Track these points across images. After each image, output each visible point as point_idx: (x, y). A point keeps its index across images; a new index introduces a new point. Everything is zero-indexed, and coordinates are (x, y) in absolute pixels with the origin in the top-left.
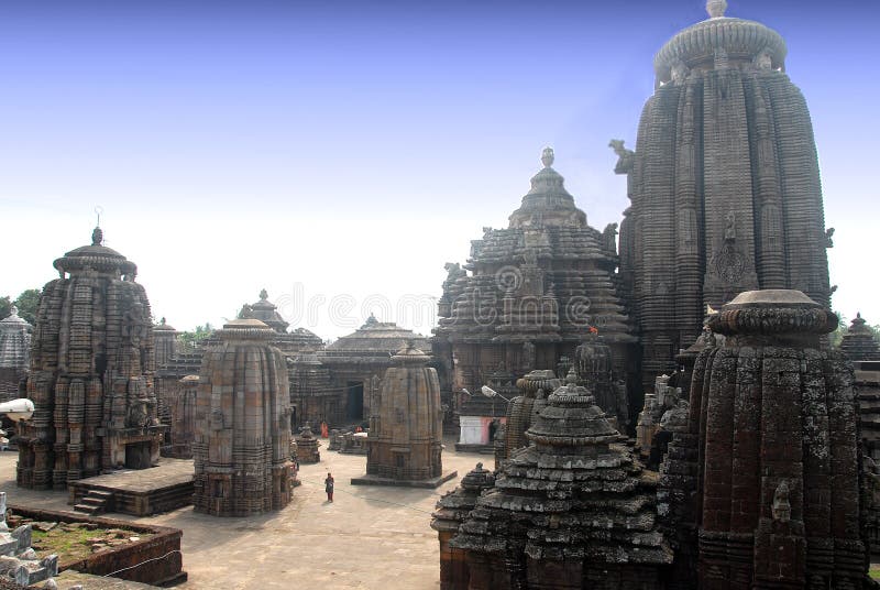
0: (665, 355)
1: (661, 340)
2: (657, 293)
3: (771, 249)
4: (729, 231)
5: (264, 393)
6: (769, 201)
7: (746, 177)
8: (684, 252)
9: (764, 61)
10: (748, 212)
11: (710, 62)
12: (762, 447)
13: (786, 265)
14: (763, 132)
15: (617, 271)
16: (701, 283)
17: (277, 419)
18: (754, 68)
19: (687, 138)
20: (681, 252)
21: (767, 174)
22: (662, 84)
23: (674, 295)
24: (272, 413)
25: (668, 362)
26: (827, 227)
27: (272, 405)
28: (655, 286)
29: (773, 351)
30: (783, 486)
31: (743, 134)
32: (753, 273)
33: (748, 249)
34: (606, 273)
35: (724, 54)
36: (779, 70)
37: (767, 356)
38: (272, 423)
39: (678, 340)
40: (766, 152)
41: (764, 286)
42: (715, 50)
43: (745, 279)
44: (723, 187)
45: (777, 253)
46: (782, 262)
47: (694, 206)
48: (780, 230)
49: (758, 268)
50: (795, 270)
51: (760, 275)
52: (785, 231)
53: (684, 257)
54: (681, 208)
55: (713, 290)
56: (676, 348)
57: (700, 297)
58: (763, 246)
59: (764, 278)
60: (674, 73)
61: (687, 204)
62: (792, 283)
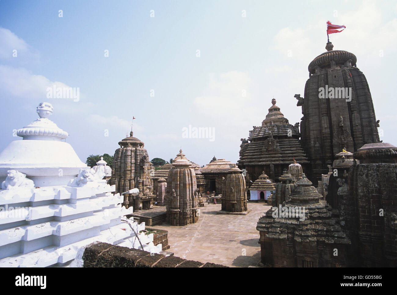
2: (316, 146)
3: (357, 129)
4: (341, 123)
5: (189, 184)
6: (355, 112)
8: (324, 131)
9: (349, 64)
10: (347, 116)
13: (363, 134)
15: (300, 139)
16: (332, 142)
17: (194, 192)
18: (345, 66)
20: (323, 131)
22: (312, 75)
23: (322, 146)
24: (192, 190)
25: (321, 170)
26: (377, 120)
27: (192, 188)
28: (315, 143)
32: (351, 137)
33: (348, 129)
34: (297, 140)
35: (334, 63)
36: (354, 66)
38: (192, 194)
39: (324, 162)
41: (355, 142)
42: (331, 62)
43: (348, 139)
44: (337, 108)
45: (359, 130)
46: (361, 133)
47: (327, 115)
48: (360, 122)
49: (353, 135)
50: (366, 136)
51: (353, 138)
52: (361, 122)
53: (325, 133)
54: (322, 116)
55: (336, 144)
56: (324, 165)
57: (332, 147)
58: (354, 128)
59: (355, 139)
60: (316, 71)
61: (325, 115)
62: (366, 140)
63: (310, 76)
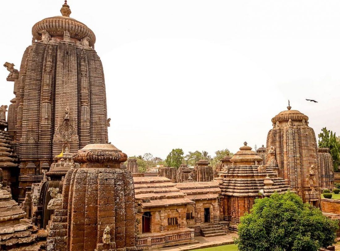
0: (32, 172)
1: (30, 165)
2: (29, 142)
3: (85, 125)
4: (66, 115)
6: (85, 104)
7: (75, 92)
8: (44, 123)
9: (86, 42)
10: (75, 107)
11: (61, 36)
12: (98, 212)
13: (91, 133)
14: (84, 73)
16: (52, 139)
18: (81, 44)
19: (48, 70)
20: (42, 123)
21: (85, 92)
22: (36, 41)
23: (37, 144)
25: (33, 176)
26: (108, 118)
28: (28, 139)
29: (102, 169)
30: (107, 228)
31: (75, 72)
32: (76, 135)
33: (75, 125)
34: (0, 131)
35: (68, 35)
36: (92, 47)
37: (100, 172)
39: (39, 165)
40: (85, 83)
41: (81, 141)
42: (65, 31)
43: (73, 137)
44: (64, 95)
45: (87, 127)
46: (89, 131)
47: (50, 102)
48: (89, 117)
49: (79, 133)
50: (95, 135)
51: (80, 136)
52: (91, 118)
53: (44, 126)
54: (43, 103)
55: (58, 142)
56: (38, 169)
57: (51, 145)
58: (82, 124)
59: (81, 138)
60: (43, 37)
61: (47, 101)
62: (93, 140)
63: (33, 41)
